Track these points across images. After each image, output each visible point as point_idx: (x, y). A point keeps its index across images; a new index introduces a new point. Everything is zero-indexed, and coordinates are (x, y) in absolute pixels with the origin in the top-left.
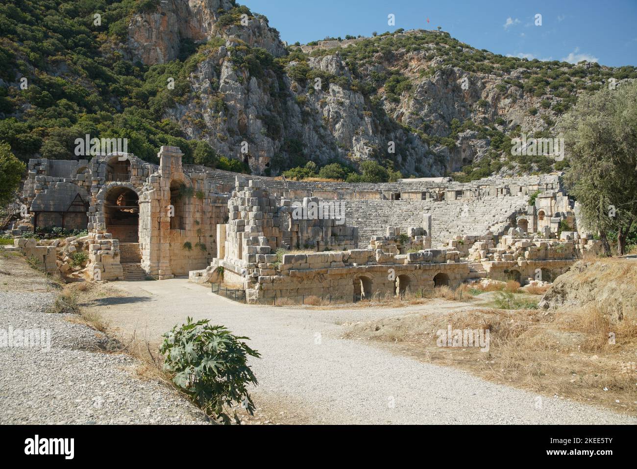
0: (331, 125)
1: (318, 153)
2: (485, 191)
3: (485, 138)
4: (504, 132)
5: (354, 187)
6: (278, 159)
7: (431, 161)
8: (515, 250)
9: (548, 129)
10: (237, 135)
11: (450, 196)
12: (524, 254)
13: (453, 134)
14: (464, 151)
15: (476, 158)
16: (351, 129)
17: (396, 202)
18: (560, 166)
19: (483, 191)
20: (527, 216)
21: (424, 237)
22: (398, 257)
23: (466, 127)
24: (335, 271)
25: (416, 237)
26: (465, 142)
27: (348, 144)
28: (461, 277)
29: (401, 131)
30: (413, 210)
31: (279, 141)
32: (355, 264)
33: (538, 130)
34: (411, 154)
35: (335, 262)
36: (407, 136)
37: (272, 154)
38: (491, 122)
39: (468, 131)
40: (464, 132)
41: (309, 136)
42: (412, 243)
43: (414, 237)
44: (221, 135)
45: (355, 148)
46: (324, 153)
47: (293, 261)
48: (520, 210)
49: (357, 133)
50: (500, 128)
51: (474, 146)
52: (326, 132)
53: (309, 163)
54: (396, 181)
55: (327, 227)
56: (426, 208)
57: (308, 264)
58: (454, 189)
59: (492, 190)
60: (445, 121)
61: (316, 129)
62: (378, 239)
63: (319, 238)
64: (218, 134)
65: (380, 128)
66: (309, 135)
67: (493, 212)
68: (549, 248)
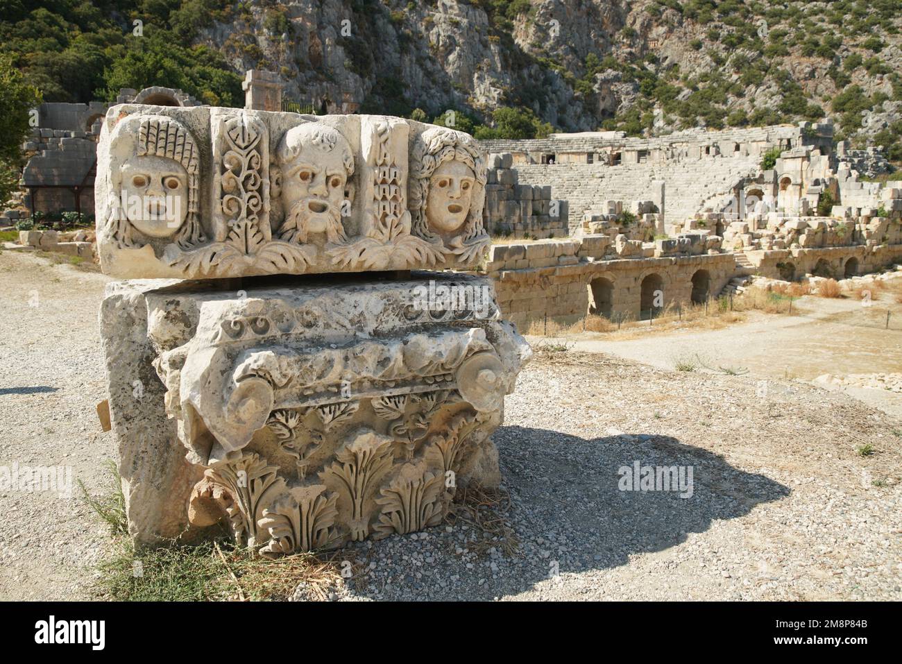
0: (441, 57)
1: (424, 97)
2: (682, 151)
3: (632, 81)
4: (657, 73)
5: (487, 146)
6: (372, 106)
7: (579, 110)
8: (786, 233)
9: (716, 70)
10: (309, 69)
11: (629, 158)
12: (798, 239)
13: (589, 75)
14: (604, 99)
15: (621, 109)
16: (471, 63)
17: (551, 166)
18: (734, 120)
19: (679, 151)
20: (762, 185)
21: (656, 215)
22: (646, 246)
23: (606, 65)
24: (567, 270)
25: (645, 216)
26: (605, 86)
27: (467, 85)
28: (726, 275)
29: (536, 66)
30: (578, 178)
31: (370, 79)
32: (591, 259)
33: (703, 71)
34: (551, 101)
35: (565, 255)
36: (545, 73)
37: (361, 99)
38: (639, 59)
39: (609, 70)
40: (604, 72)
41: (410, 72)
42: (639, 225)
43: (641, 215)
44: (287, 69)
45: (477, 91)
46: (433, 97)
47: (506, 256)
48: (749, 176)
49: (480, 69)
50: (651, 68)
51: (617, 92)
52: (435, 67)
53: (415, 112)
54: (546, 137)
55: (526, 201)
56: (598, 175)
57: (527, 261)
58: (636, 148)
59: (692, 149)
60: (578, 57)
61: (420, 61)
62: (595, 219)
63: (516, 219)
64: (283, 68)
65: (511, 61)
66: (412, 72)
67: (704, 180)
68: (829, 229)
